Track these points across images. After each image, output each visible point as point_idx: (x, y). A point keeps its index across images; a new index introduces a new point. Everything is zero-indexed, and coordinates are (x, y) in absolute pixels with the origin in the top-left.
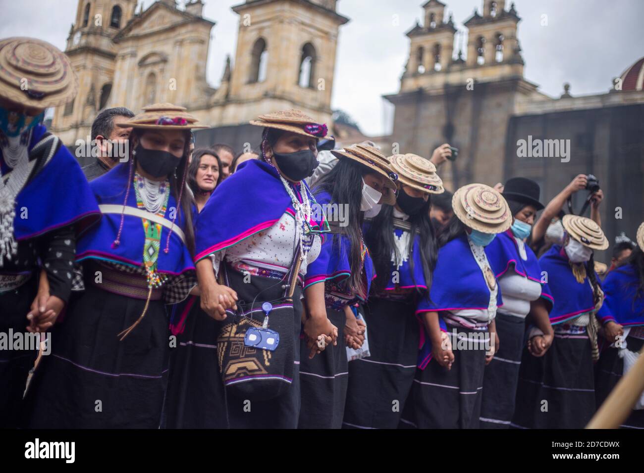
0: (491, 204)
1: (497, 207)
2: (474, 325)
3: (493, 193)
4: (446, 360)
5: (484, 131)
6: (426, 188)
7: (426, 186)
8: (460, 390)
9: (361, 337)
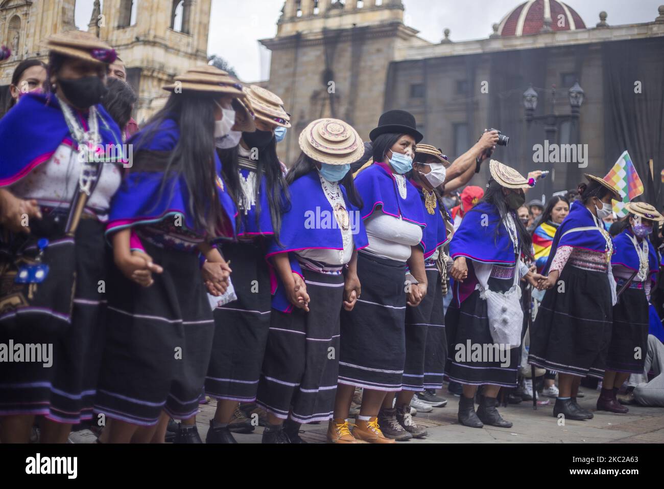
0: (337, 134)
1: (343, 137)
2: (321, 269)
3: (339, 124)
4: (300, 301)
5: (364, 77)
6: (276, 121)
7: (275, 119)
8: (306, 336)
9: (224, 284)
